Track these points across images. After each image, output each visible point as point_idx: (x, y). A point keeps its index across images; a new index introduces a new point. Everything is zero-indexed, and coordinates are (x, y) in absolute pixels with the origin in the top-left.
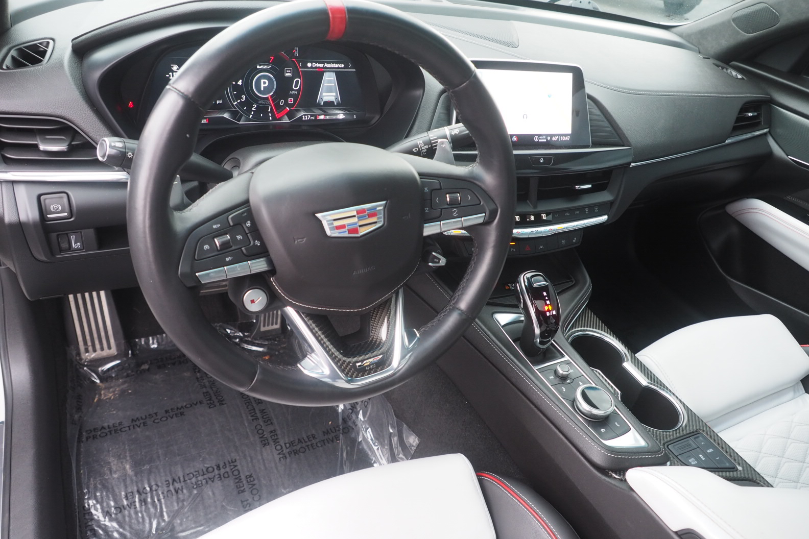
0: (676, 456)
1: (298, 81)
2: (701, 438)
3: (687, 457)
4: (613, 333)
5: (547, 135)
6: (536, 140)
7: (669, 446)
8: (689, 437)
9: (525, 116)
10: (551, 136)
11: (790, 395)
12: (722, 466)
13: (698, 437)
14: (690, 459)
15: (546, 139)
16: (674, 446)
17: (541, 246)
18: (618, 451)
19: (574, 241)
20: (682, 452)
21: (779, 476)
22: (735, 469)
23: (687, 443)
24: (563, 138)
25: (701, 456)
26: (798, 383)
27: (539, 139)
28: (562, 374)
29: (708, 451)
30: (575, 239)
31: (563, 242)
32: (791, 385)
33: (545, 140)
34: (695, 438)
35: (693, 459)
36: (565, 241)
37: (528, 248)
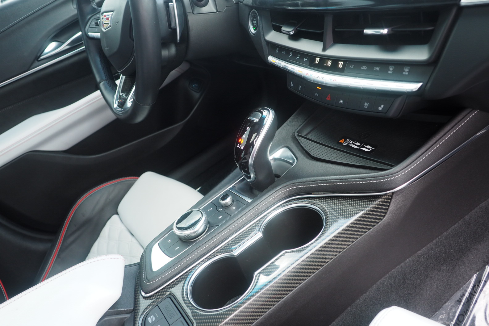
7: (169, 299)
19: (380, 109)
30: (382, 106)
31: (366, 104)
35: (154, 319)
36: (368, 103)
37: (328, 98)
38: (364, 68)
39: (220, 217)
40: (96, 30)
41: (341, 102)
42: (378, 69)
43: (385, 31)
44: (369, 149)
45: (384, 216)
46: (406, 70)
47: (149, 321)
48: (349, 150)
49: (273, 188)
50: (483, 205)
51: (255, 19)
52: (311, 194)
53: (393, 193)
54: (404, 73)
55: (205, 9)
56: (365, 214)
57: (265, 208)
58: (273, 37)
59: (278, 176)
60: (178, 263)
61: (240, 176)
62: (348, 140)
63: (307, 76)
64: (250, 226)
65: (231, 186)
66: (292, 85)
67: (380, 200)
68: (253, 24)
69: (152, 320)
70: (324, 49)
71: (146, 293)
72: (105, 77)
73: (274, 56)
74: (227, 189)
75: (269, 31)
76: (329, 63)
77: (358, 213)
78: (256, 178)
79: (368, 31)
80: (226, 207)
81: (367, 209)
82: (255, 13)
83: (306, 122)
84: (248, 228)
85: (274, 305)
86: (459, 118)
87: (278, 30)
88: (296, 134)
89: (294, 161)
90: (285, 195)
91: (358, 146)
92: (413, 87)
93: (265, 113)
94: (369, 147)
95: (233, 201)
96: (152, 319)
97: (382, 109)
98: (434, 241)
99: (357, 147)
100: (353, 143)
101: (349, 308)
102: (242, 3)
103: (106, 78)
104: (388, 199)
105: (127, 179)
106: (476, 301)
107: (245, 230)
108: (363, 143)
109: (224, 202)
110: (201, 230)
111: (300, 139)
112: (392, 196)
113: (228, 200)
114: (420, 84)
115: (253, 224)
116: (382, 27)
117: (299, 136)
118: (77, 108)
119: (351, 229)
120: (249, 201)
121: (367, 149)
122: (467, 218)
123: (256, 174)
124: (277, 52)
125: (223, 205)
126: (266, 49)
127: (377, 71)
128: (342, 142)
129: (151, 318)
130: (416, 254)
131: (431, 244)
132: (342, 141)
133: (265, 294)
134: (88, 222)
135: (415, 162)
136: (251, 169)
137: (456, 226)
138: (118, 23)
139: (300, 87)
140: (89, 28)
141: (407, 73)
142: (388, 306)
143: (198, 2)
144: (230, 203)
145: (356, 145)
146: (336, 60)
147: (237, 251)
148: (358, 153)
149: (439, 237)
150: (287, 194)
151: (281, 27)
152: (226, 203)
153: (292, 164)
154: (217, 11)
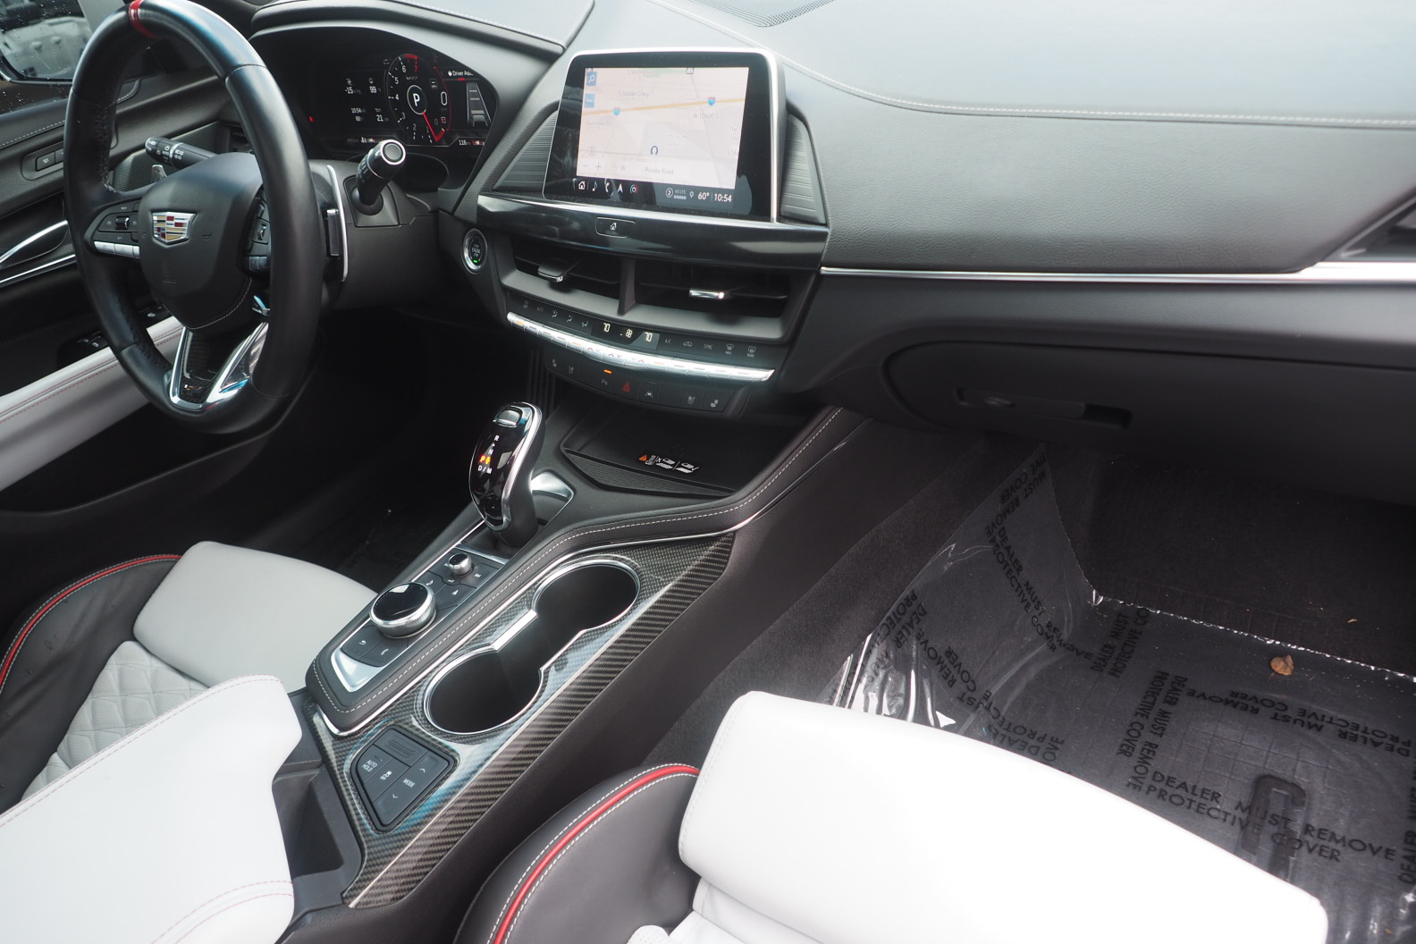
1: (444, 94)
5: (688, 188)
6: (669, 195)
9: (654, 150)
10: (698, 190)
15: (688, 196)
19: (713, 405)
24: (719, 198)
27: (675, 194)
30: (716, 402)
33: (685, 198)
35: (375, 765)
36: (694, 398)
37: (626, 388)
38: (688, 344)
39: (455, 593)
40: (119, 238)
41: (649, 394)
42: (710, 347)
43: (721, 295)
44: (690, 469)
45: (724, 569)
46: (730, 348)
47: (366, 770)
48: (657, 471)
49: (544, 538)
50: (852, 550)
51: (477, 246)
52: (610, 543)
53: (735, 532)
54: (748, 355)
55: (375, 219)
56: (676, 586)
57: (534, 570)
58: (516, 280)
59: (543, 522)
60: (399, 672)
61: (476, 521)
62: (653, 457)
63: (590, 352)
64: (511, 603)
65: (459, 542)
66: (555, 365)
67: (718, 543)
68: (471, 254)
70: (621, 311)
71: (342, 730)
72: (135, 337)
73: (519, 313)
74: (453, 547)
75: (508, 271)
76: (629, 333)
77: (666, 585)
78: (510, 524)
79: (694, 293)
80: (460, 576)
81: (684, 573)
82: (477, 234)
83: (574, 430)
84: (509, 605)
85: (502, 792)
86: (818, 419)
87: (533, 271)
88: (563, 449)
89: (569, 494)
90: (564, 549)
91: (671, 465)
92: (763, 375)
93: (526, 413)
94: (689, 466)
95: (473, 567)
97: (715, 406)
98: (791, 609)
99: (670, 467)
100: (662, 462)
101: (676, 724)
102: (452, 214)
103: (137, 340)
104: (729, 542)
105: (152, 562)
106: (853, 698)
107: (504, 610)
108: (679, 461)
109: (457, 567)
110: (424, 619)
111: (571, 456)
112: (734, 537)
113: (465, 564)
114: (771, 372)
115: (516, 600)
116: (718, 290)
117: (568, 451)
118: (25, 402)
119: (645, 622)
120: (503, 562)
121: (686, 469)
122: (833, 570)
123: (513, 515)
124: (525, 306)
125: (456, 572)
126: (501, 300)
127: (707, 349)
128: (645, 459)
129: (367, 764)
130: (767, 631)
131: (787, 613)
132: (643, 459)
133: (495, 766)
134: (61, 661)
135: (765, 483)
136: (504, 507)
137: (818, 584)
138: (210, 235)
139: (572, 369)
140: (97, 232)
141: (752, 356)
142: (744, 692)
143: (365, 206)
144: (467, 570)
145: (667, 464)
146: (639, 329)
147: (499, 642)
148: (673, 475)
149: (797, 602)
150: (569, 547)
151: (538, 267)
152: (461, 569)
153: (565, 500)
154: (399, 224)
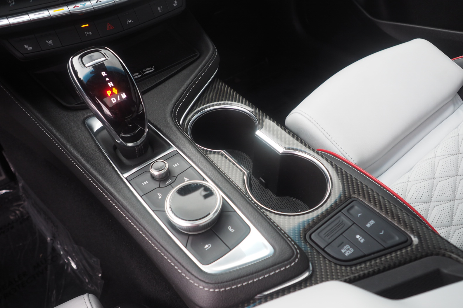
0: (323, 250)
2: (356, 207)
3: (338, 247)
4: (249, 102)
7: (312, 236)
8: (340, 211)
11: (451, 109)
12: (390, 243)
13: (352, 207)
14: (342, 248)
16: (319, 234)
17: (129, 19)
18: (225, 280)
19: (175, 5)
20: (330, 241)
21: (457, 197)
22: (408, 243)
23: (337, 221)
25: (358, 237)
26: (456, 95)
28: (160, 175)
29: (368, 225)
30: (176, 2)
31: (159, 8)
32: (449, 100)
34: (348, 211)
35: (347, 246)
36: (161, 7)
41: (130, 21)
47: (350, 252)
69: (349, 249)
96: (347, 250)
97: (177, 4)
99: (140, 75)
129: (345, 252)
